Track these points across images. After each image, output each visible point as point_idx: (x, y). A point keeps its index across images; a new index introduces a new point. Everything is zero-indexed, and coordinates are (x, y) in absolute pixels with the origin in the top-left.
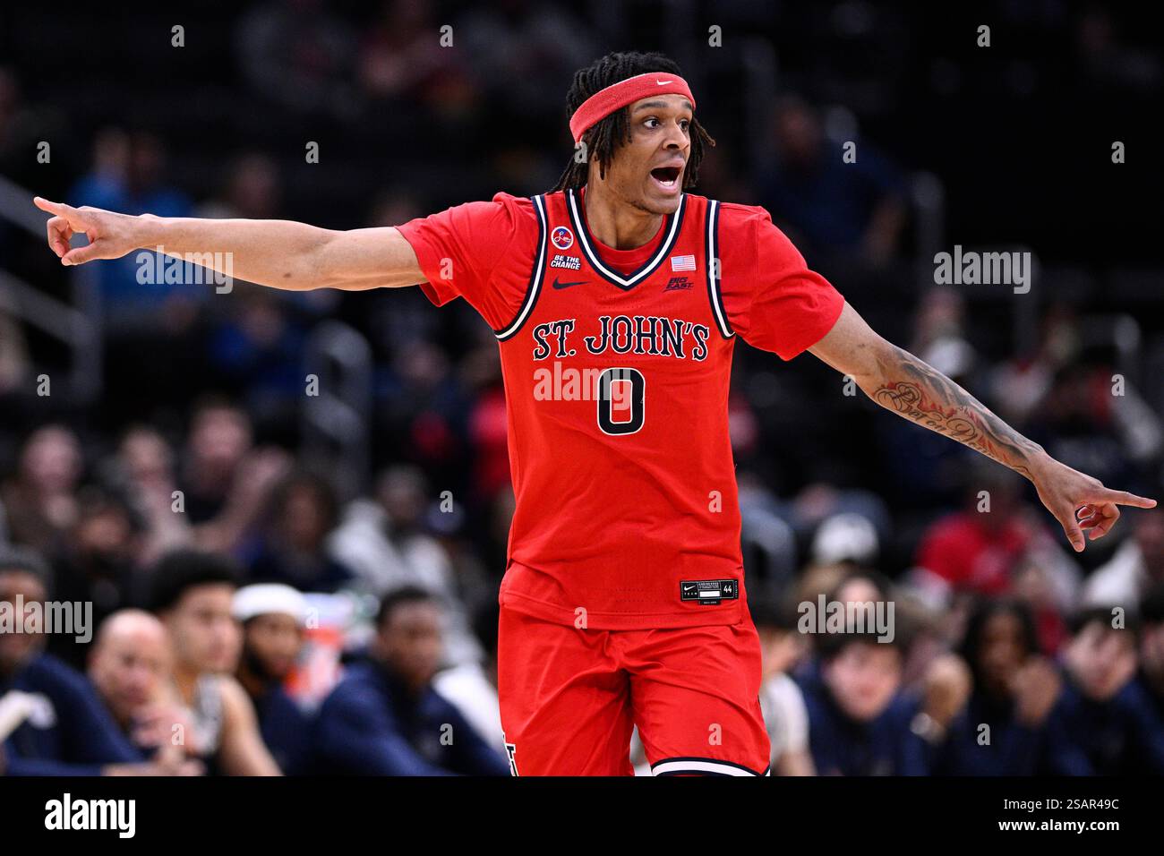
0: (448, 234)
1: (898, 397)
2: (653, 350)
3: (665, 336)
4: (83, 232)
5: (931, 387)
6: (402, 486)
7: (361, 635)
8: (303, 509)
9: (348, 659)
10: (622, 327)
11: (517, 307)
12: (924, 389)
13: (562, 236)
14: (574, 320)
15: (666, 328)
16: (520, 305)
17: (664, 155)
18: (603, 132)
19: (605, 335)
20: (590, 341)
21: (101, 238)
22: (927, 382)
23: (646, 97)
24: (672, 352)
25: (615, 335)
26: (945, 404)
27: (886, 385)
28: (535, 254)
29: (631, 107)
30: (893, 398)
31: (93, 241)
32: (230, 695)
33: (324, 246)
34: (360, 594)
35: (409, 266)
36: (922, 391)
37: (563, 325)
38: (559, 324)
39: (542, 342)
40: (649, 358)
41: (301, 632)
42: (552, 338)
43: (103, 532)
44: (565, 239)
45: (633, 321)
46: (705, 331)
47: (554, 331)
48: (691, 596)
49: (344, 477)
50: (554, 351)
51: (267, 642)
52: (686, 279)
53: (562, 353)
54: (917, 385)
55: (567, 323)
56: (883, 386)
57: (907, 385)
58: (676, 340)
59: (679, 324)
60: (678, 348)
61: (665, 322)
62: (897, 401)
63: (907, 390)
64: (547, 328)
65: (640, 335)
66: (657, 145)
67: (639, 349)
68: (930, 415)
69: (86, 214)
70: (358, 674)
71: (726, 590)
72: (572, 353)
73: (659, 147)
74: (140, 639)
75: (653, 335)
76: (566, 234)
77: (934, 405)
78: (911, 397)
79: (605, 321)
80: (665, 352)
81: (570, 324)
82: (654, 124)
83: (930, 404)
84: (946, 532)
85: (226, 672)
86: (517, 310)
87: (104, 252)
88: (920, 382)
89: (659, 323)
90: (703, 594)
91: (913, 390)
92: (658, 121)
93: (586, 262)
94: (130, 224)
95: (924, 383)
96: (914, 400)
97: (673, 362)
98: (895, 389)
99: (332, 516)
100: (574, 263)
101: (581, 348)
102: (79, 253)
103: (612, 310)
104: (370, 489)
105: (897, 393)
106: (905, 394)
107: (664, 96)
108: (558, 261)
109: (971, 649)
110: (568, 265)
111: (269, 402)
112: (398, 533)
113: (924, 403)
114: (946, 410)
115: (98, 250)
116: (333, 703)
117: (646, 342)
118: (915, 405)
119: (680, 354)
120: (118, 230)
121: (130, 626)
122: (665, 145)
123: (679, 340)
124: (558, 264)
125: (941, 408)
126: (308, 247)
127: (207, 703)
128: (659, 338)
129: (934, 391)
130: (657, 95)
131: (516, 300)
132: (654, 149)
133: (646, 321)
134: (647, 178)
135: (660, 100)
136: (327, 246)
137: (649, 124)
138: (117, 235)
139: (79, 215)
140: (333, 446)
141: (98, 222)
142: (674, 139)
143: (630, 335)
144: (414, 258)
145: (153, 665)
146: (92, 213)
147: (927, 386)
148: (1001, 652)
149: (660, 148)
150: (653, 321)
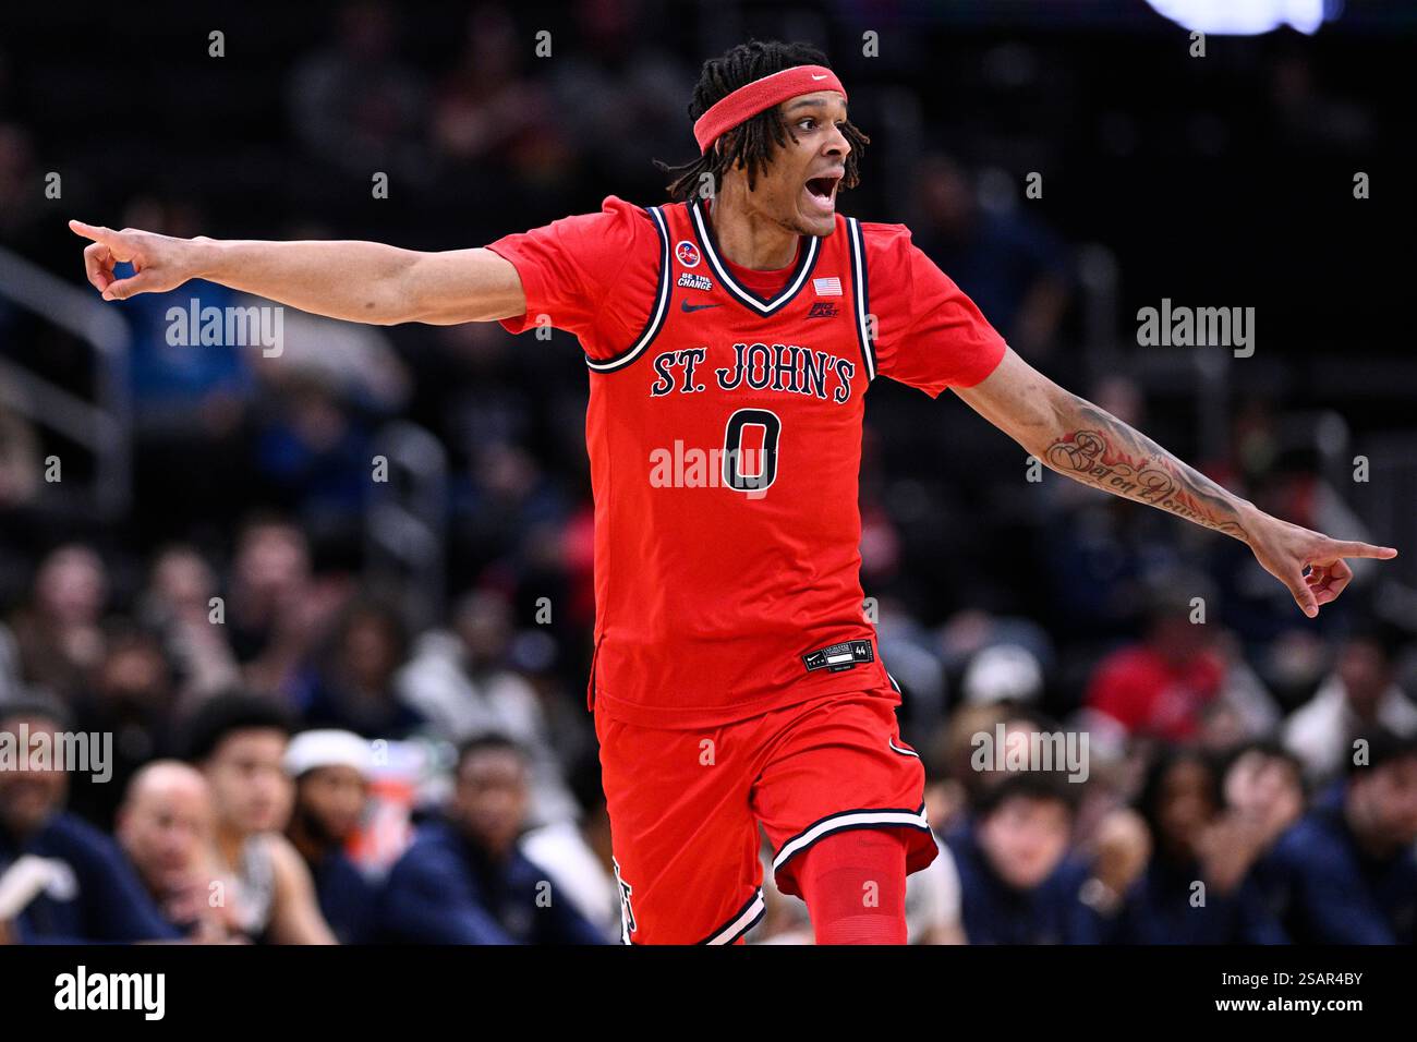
0: (554, 250)
1: (1076, 451)
2: (793, 387)
3: (806, 371)
4: (127, 261)
5: (1116, 434)
6: (484, 614)
7: (436, 789)
8: (368, 642)
9: (420, 817)
10: (759, 357)
11: (637, 331)
12: (1109, 437)
13: (688, 252)
14: (705, 349)
15: (809, 362)
16: (642, 328)
17: (823, 162)
18: (750, 135)
19: (740, 367)
20: (722, 374)
21: (150, 267)
22: (1112, 428)
23: (802, 94)
24: (813, 390)
25: (751, 366)
26: (1135, 453)
27: (1062, 437)
28: (659, 268)
29: (783, 105)
30: (1070, 454)
31: (139, 270)
32: (280, 859)
33: (411, 268)
34: (434, 741)
35: (511, 289)
36: (1106, 440)
37: (691, 354)
38: (686, 354)
39: (664, 374)
40: (787, 397)
41: (366, 787)
42: (677, 370)
43: (132, 670)
44: (691, 255)
45: (772, 350)
46: (850, 368)
47: (681, 361)
48: (817, 665)
49: (414, 603)
50: (679, 384)
51: (326, 799)
52: (831, 304)
53: (688, 388)
54: (1100, 433)
55: (697, 352)
56: (1058, 440)
57: (1088, 434)
58: (818, 375)
59: (823, 357)
60: (819, 385)
61: (807, 353)
62: (1075, 457)
63: (1088, 440)
64: (672, 358)
65: (779, 368)
66: (816, 149)
67: (778, 385)
68: (1115, 469)
69: (131, 237)
70: (431, 836)
71: (858, 651)
72: (700, 388)
73: (817, 154)
74: (177, 796)
75: (793, 369)
76: (693, 251)
77: (1121, 456)
78: (1093, 448)
79: (740, 349)
80: (806, 389)
81: (701, 353)
82: (810, 126)
83: (1116, 454)
84: (1122, 667)
85: (273, 829)
86: (637, 335)
87: (153, 283)
88: (1103, 429)
89: (801, 355)
90: (832, 660)
91: (1095, 440)
92: (814, 123)
93: (717, 283)
94: (183, 248)
95: (1108, 429)
96: (1097, 451)
97: (814, 402)
98: (1073, 441)
99: (401, 651)
100: (704, 283)
101: (710, 381)
102: (123, 286)
103: (747, 338)
104: (447, 618)
105: (1076, 446)
106: (1086, 445)
107: (820, 93)
108: (686, 280)
109: (1149, 803)
110: (698, 285)
111: (327, 517)
112: (479, 670)
113: (1110, 455)
114: (1136, 461)
115: (146, 282)
116: (404, 870)
117: (786, 375)
118: (1097, 460)
119: (821, 393)
120: (169, 256)
121: (164, 781)
122: (825, 152)
123: (822, 376)
124: (686, 283)
125: (1129, 457)
126: (391, 270)
127: (254, 868)
128: (800, 373)
129: (1122, 440)
130: (814, 91)
131: (638, 322)
132: (811, 156)
133: (786, 351)
134: (801, 191)
135: (819, 98)
136: (415, 267)
137: (805, 126)
138: (169, 262)
139: (123, 240)
140: (401, 568)
141: (146, 248)
142: (836, 144)
143: (767, 367)
144: (516, 280)
145: (192, 825)
146: (139, 237)
147: (1111, 432)
148: (1184, 808)
149: (820, 153)
150: (795, 351)
